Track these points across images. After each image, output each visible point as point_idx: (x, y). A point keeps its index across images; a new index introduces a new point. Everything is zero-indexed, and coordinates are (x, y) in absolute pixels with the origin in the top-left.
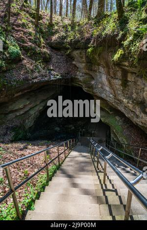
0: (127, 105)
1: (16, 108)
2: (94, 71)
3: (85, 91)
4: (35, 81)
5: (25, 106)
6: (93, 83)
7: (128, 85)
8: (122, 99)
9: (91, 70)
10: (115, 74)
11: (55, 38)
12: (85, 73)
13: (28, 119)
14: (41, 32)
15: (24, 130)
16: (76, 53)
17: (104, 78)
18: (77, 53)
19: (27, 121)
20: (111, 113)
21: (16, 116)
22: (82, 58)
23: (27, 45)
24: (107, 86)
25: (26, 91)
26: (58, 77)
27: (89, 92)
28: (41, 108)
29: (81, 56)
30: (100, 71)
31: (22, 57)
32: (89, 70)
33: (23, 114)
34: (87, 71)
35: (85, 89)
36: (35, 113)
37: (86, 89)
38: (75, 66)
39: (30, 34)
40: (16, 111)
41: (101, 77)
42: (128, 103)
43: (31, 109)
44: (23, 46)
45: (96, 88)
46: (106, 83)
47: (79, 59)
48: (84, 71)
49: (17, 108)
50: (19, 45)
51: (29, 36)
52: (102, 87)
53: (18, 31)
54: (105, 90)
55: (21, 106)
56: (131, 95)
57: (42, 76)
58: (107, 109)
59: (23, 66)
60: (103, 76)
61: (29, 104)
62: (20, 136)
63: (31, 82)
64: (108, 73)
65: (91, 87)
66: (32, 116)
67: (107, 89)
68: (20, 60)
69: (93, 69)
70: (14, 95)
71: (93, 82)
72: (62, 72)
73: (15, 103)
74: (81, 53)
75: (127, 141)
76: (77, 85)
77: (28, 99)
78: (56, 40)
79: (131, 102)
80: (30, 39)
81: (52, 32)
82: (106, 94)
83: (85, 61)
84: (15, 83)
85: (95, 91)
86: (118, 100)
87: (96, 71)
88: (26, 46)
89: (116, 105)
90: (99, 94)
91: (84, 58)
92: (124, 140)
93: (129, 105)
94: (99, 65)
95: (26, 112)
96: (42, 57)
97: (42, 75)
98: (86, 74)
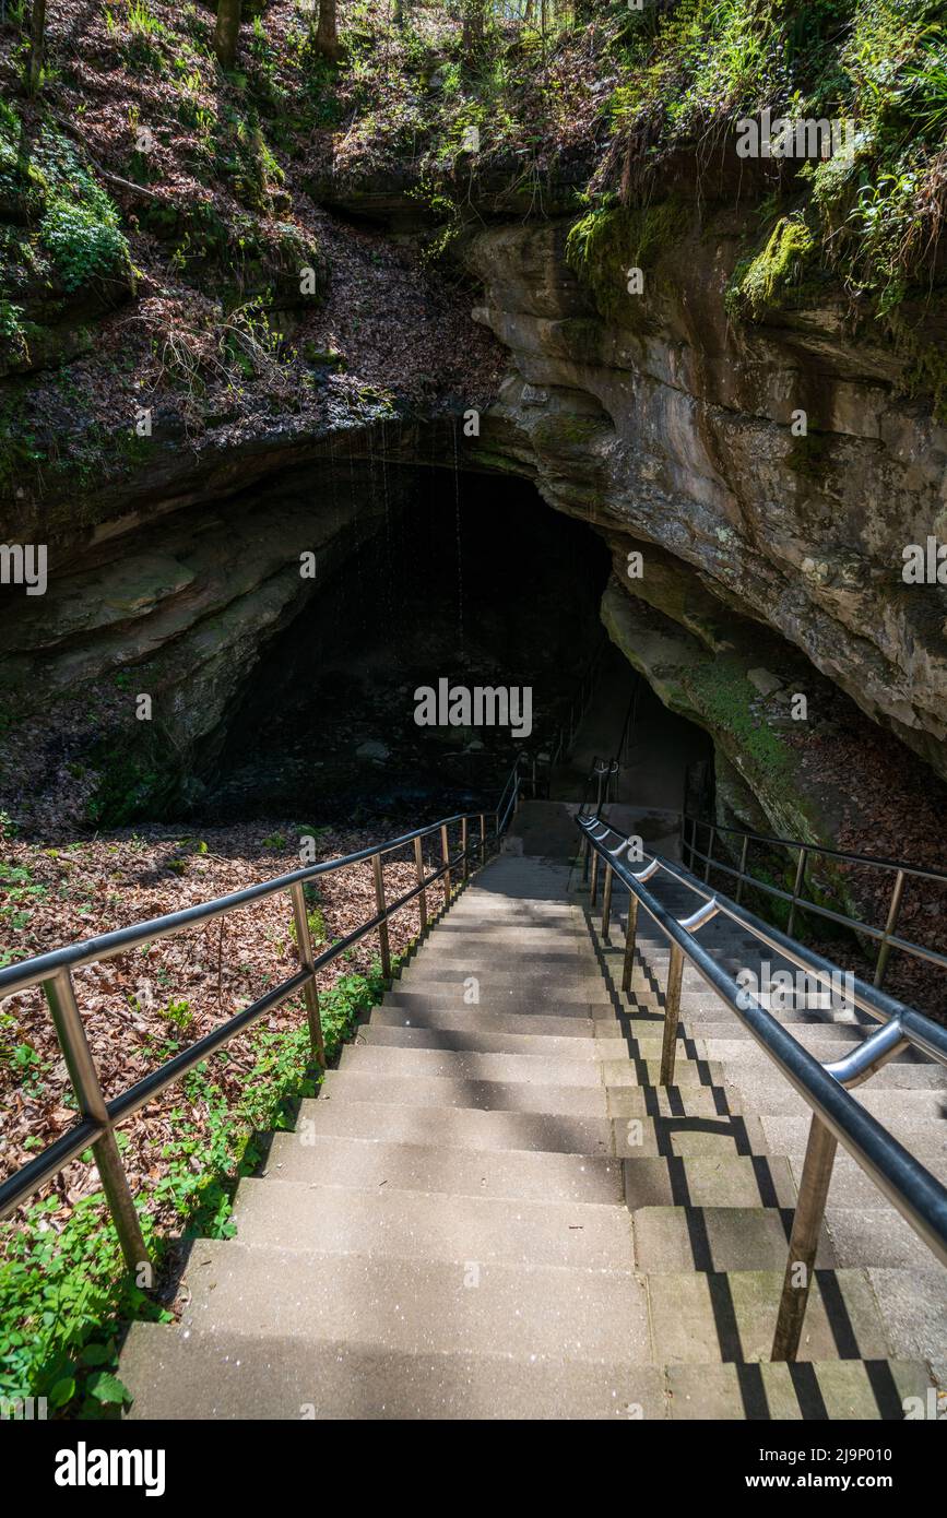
0: (821, 595)
1: (110, 616)
2: (614, 368)
3: (556, 505)
4: (227, 435)
5: (163, 605)
6: (605, 451)
7: (834, 466)
8: (792, 555)
9: (596, 365)
10: (749, 392)
11: (353, 141)
12: (553, 386)
13: (186, 686)
14: (259, 101)
15: (160, 758)
16: (494, 249)
17: (678, 420)
18: (503, 250)
19: (179, 698)
20: (719, 647)
21: (111, 670)
22: (532, 279)
23: (166, 192)
24: (697, 474)
25: (165, 506)
26: (376, 411)
27: (576, 512)
28: (268, 616)
29: (531, 267)
30: (652, 367)
31: (138, 273)
32: (578, 363)
33: (150, 656)
34: (569, 372)
35: (552, 492)
36: (228, 650)
37: (561, 489)
38: (489, 336)
39: (186, 116)
40: (107, 633)
41: (658, 412)
42: (832, 579)
43: (202, 620)
44: (141, 197)
45: (623, 485)
46: (692, 449)
47: (518, 287)
48: (546, 369)
49: (114, 618)
50: (115, 192)
51: (177, 132)
52: (663, 480)
53: (103, 95)
54: (681, 496)
55: (139, 605)
56: (854, 532)
57: (274, 403)
58: (691, 625)
59: (145, 338)
60: (673, 407)
61: (194, 589)
62: (137, 797)
63: (196, 444)
64: (706, 387)
65: (593, 478)
66: (212, 669)
67: (699, 488)
68: (126, 298)
69: (607, 359)
70: (90, 530)
71: (605, 447)
72: (404, 375)
73: (97, 581)
74: (525, 250)
75: (817, 829)
76: (501, 464)
77: (181, 558)
78: (363, 158)
79: (848, 579)
80: (186, 153)
81: (333, 103)
82: (687, 525)
83: (553, 305)
84: (96, 453)
85: (616, 502)
86: (768, 564)
87: (628, 371)
88: (163, 204)
89: (754, 599)
90: (641, 526)
91: (548, 280)
92: (801, 820)
93: (840, 595)
94: (645, 328)
95: (172, 643)
96: (266, 276)
97: (274, 398)
98: (561, 389)
